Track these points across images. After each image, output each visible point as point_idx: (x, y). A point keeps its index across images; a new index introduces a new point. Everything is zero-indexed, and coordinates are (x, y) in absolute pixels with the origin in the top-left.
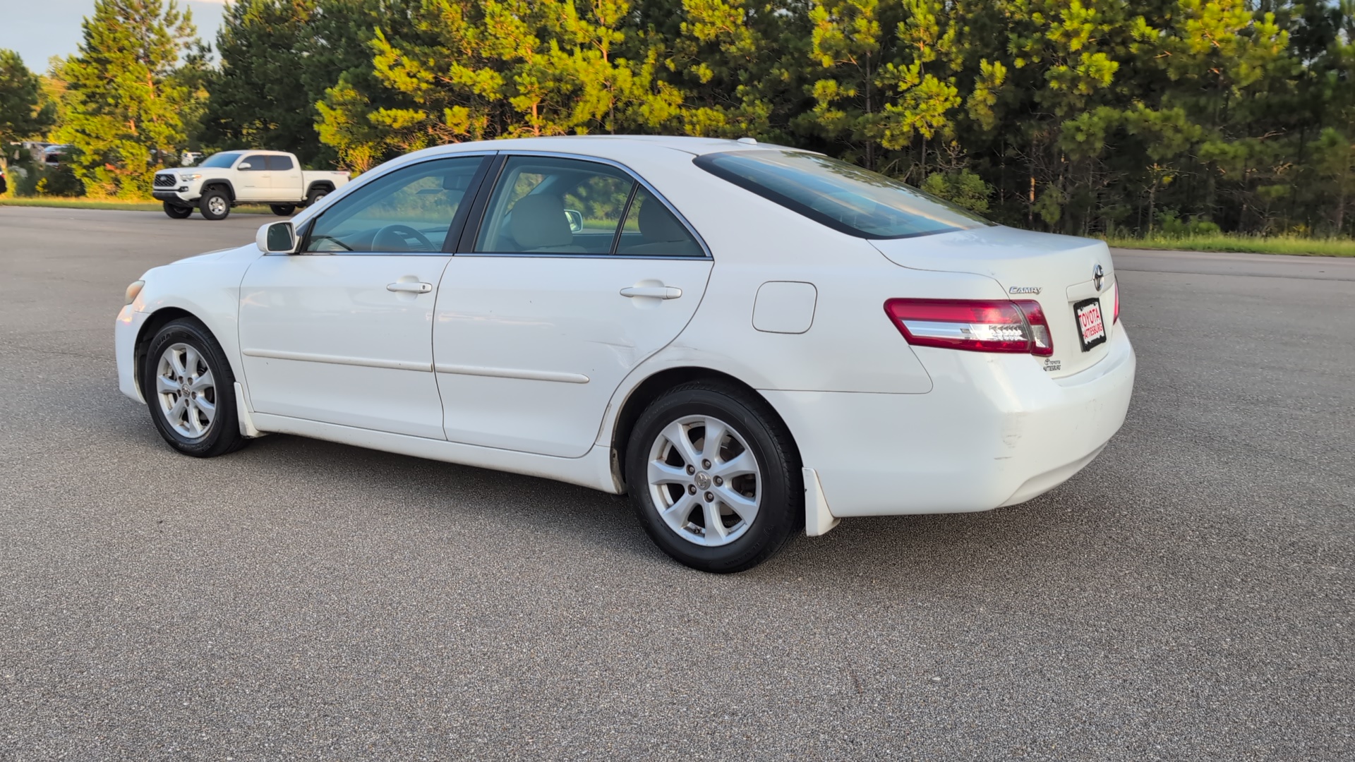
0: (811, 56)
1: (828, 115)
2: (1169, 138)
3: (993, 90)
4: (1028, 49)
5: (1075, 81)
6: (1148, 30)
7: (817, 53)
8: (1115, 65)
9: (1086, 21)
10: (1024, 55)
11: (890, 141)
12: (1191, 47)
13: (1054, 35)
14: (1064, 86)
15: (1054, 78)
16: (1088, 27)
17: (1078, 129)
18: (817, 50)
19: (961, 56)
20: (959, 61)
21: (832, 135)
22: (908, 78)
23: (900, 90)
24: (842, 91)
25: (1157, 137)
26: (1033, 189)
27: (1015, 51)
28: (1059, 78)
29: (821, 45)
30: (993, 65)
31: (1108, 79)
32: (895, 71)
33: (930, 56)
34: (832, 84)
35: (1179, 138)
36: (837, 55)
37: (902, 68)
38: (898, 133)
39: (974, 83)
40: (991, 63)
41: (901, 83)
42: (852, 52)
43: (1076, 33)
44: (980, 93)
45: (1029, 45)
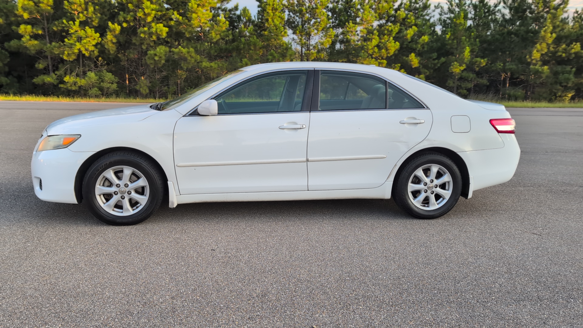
0: (16, 12)
1: (30, 42)
2: (189, 60)
3: (115, 36)
4: (128, 19)
5: (151, 34)
6: (178, 16)
7: (20, 11)
8: (167, 29)
9: (153, 10)
10: (126, 21)
11: (67, 56)
12: (194, 24)
13: (140, 14)
14: (146, 36)
15: (141, 32)
16: (154, 12)
17: (155, 55)
18: (20, 10)
19: (97, 19)
20: (97, 22)
21: (33, 52)
22: (74, 27)
23: (70, 32)
24: (34, 30)
25: (185, 59)
26: (127, 79)
27: (123, 19)
28: (144, 32)
29: (22, 7)
30: (114, 24)
31: (164, 35)
32: (67, 23)
33: (83, 18)
34: (29, 27)
35: (193, 60)
36: (30, 13)
37: (71, 22)
38: (71, 53)
39: (106, 32)
40: (113, 24)
41: (70, 30)
42: (38, 12)
43: (149, 14)
44: (109, 36)
45: (129, 18)
